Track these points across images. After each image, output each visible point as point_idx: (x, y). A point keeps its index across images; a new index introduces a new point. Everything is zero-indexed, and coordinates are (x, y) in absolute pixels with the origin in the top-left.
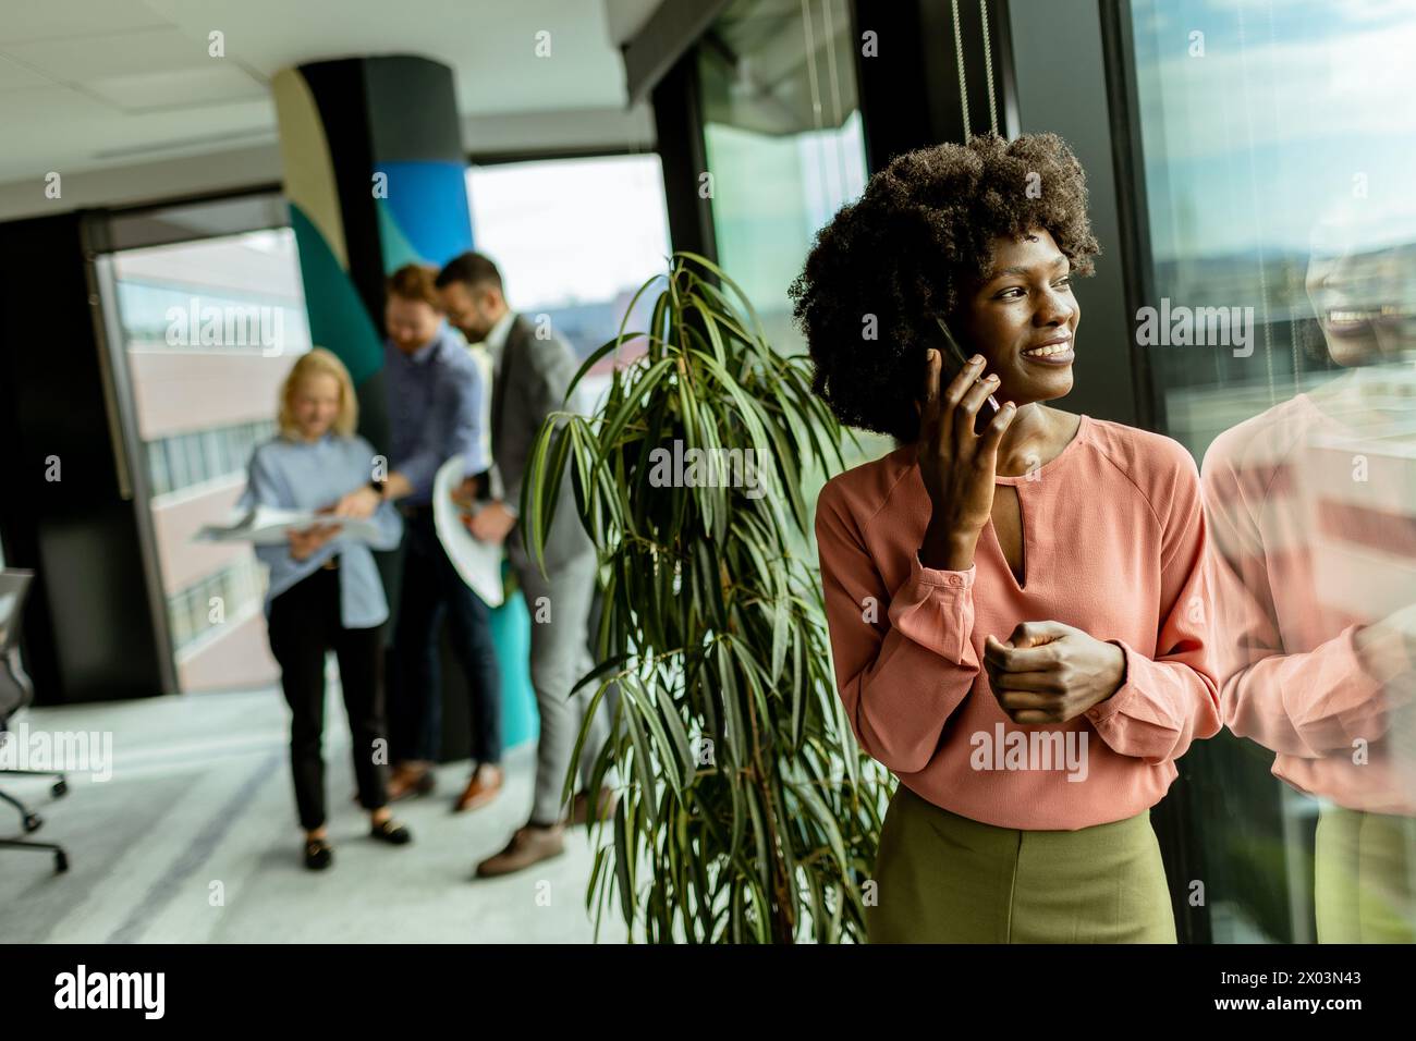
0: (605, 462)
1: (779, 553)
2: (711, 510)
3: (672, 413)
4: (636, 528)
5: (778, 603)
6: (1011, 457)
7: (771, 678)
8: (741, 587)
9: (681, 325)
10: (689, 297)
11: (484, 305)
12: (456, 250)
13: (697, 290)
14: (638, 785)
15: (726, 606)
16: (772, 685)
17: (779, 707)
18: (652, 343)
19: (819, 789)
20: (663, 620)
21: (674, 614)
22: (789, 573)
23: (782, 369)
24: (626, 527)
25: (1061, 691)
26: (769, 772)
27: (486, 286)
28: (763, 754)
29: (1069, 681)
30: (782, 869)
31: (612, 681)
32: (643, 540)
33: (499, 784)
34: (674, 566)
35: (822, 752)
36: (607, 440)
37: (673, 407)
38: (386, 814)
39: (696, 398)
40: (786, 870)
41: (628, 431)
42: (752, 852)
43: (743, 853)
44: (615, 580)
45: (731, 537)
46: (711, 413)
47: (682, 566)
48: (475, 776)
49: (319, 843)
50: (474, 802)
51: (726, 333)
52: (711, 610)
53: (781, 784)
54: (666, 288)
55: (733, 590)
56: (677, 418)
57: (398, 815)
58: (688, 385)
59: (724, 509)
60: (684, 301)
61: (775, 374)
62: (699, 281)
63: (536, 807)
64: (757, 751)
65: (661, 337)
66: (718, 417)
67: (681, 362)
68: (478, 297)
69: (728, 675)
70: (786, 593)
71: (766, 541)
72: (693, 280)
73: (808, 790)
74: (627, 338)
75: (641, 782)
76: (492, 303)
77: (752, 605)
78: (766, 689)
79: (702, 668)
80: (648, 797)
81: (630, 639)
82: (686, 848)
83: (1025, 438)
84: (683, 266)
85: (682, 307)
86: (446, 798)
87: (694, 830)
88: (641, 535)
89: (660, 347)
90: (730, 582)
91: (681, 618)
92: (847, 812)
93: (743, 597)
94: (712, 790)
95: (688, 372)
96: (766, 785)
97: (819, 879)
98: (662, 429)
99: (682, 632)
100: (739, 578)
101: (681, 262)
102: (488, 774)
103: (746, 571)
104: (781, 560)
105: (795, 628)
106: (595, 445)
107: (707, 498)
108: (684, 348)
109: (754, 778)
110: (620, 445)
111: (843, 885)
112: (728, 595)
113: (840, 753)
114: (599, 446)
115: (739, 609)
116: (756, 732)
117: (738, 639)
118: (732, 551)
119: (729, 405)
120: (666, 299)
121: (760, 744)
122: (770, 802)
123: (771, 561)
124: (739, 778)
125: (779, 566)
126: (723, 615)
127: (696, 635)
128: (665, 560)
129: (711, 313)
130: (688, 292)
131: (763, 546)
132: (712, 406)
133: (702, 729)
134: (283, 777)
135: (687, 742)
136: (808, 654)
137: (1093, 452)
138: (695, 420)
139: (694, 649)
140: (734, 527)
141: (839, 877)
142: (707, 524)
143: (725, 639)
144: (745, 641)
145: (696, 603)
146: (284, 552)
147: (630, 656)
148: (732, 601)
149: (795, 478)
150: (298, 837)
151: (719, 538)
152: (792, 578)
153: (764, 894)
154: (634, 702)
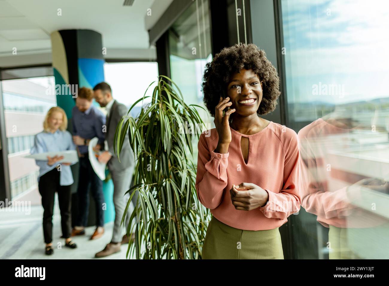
0: (138, 130)
1: (185, 158)
2: (166, 145)
3: (157, 119)
4: (146, 149)
5: (183, 171)
6: (248, 130)
7: (181, 191)
8: (174, 167)
9: (161, 95)
10: (163, 88)
11: (106, 97)
12: (99, 81)
13: (165, 86)
14: (143, 221)
15: (169, 172)
16: (181, 193)
17: (183, 200)
18: (153, 99)
19: (193, 224)
20: (152, 175)
21: (155, 174)
22: (187, 164)
23: (187, 109)
24: (143, 148)
25: (249, 203)
26: (179, 219)
27: (107, 91)
28: (178, 214)
29: (251, 201)
30: (182, 247)
31: (137, 190)
32: (147, 152)
33: (103, 233)
34: (156, 161)
35: (194, 214)
36: (139, 124)
37: (157, 117)
38: (70, 240)
39: (164, 114)
40: (183, 247)
41: (144, 122)
42: (174, 242)
43: (171, 241)
44: (139, 163)
45: (172, 154)
46: (168, 119)
47: (158, 161)
48: (96, 230)
49: (50, 247)
50: (95, 237)
51: (173, 98)
52: (165, 173)
53: (182, 222)
54: (157, 85)
55: (172, 167)
56: (159, 120)
57: (73, 240)
58: (162, 111)
59: (170, 145)
60: (162, 89)
61: (186, 110)
62: (166, 83)
63: (113, 237)
64: (176, 214)
65: (155, 98)
66: (170, 120)
67: (160, 105)
68: (104, 94)
69: (169, 190)
70: (186, 168)
71: (181, 155)
72: (165, 83)
73: (190, 225)
74: (145, 97)
75: (144, 220)
76: (108, 96)
77: (176, 173)
78: (179, 194)
79: (162, 188)
80: (145, 225)
81: (142, 180)
82: (155, 240)
83: (253, 125)
84: (162, 80)
85: (161, 90)
86: (88, 236)
87: (157, 235)
88: (147, 151)
89: (155, 100)
90: (171, 166)
91: (157, 174)
92: (200, 232)
93: (174, 170)
94: (163, 224)
95: (162, 107)
96: (178, 223)
97: (192, 250)
98: (154, 123)
99: (157, 178)
100: (173, 165)
101: (162, 78)
102: (100, 229)
103: (175, 162)
104: (185, 160)
105: (188, 178)
106: (135, 125)
107: (165, 141)
108: (161, 101)
109: (175, 221)
110: (142, 126)
111: (198, 251)
112: (170, 169)
113: (199, 215)
114: (136, 125)
115: (173, 173)
116: (176, 208)
117: (172, 180)
118: (172, 157)
119: (173, 117)
120: (157, 88)
121: (177, 212)
122: (179, 228)
123: (182, 160)
124: (171, 221)
125: (185, 161)
126: (169, 174)
127: (161, 179)
128: (153, 159)
129: (169, 93)
130: (163, 86)
131: (180, 156)
132: (168, 117)
133: (161, 207)
134: (41, 229)
135: (157, 209)
136: (191, 186)
137: (271, 131)
138: (163, 120)
139: (160, 183)
140: (172, 151)
141: (197, 249)
142: (165, 148)
143: (169, 180)
144: (174, 180)
145: (161, 171)
146: (46, 163)
147: (142, 184)
148: (171, 171)
149: (190, 138)
150: (44, 246)
151: (168, 153)
152: (188, 165)
153: (176, 253)
154: (143, 196)
